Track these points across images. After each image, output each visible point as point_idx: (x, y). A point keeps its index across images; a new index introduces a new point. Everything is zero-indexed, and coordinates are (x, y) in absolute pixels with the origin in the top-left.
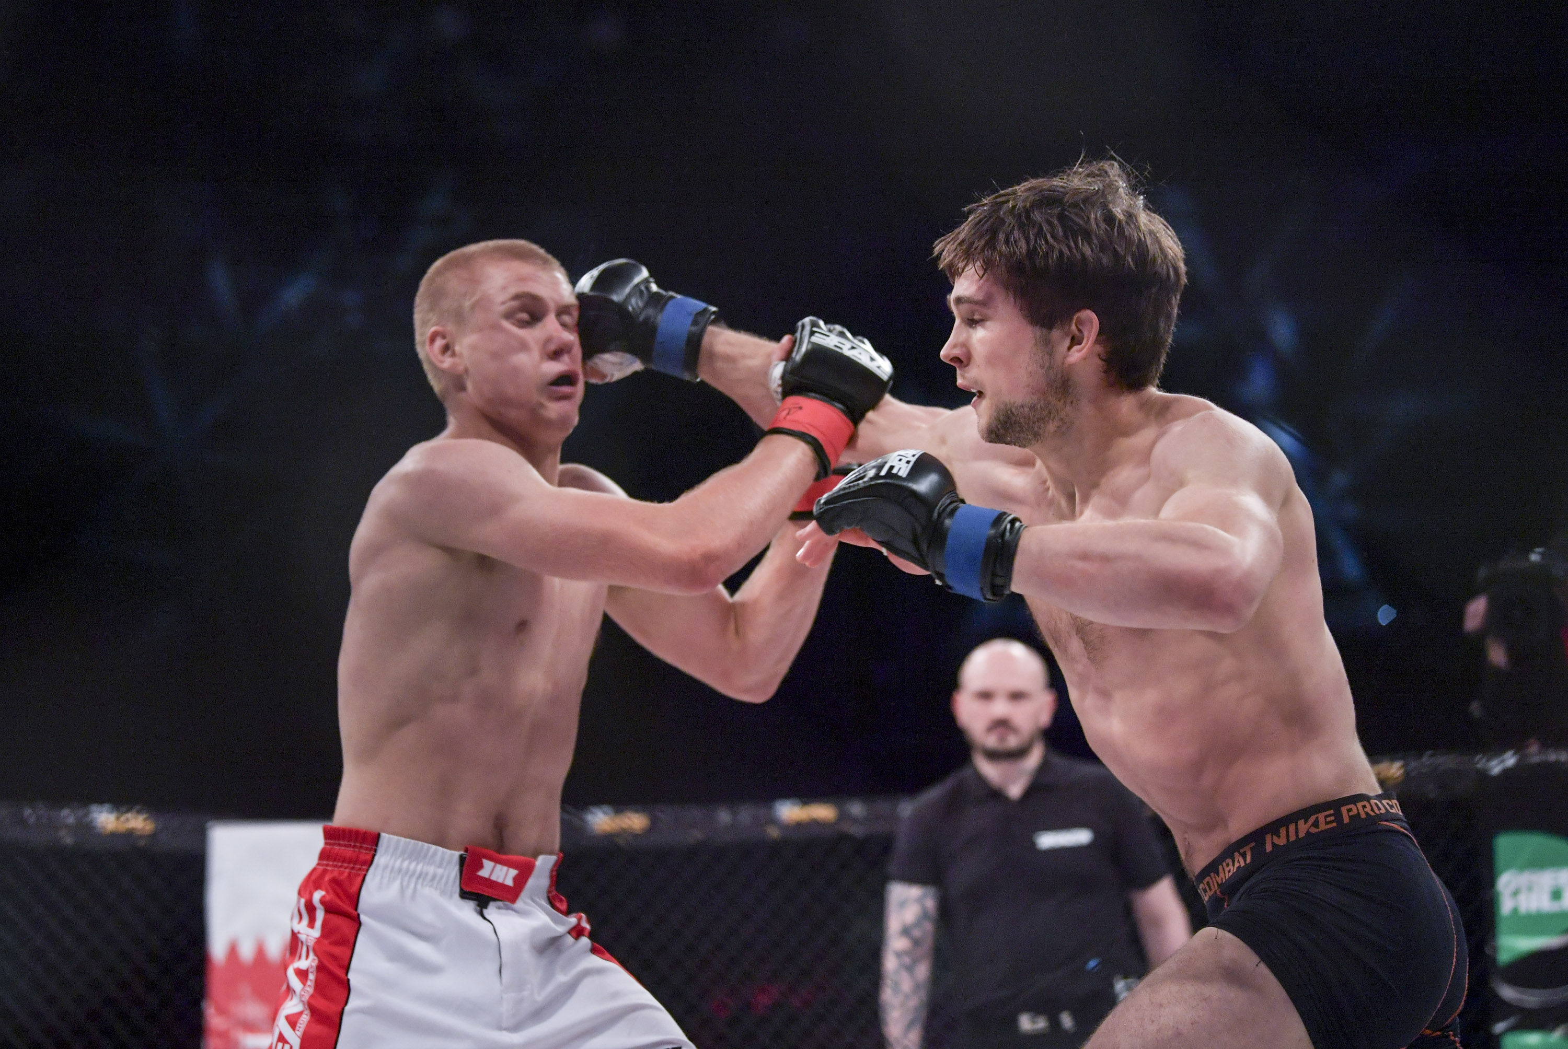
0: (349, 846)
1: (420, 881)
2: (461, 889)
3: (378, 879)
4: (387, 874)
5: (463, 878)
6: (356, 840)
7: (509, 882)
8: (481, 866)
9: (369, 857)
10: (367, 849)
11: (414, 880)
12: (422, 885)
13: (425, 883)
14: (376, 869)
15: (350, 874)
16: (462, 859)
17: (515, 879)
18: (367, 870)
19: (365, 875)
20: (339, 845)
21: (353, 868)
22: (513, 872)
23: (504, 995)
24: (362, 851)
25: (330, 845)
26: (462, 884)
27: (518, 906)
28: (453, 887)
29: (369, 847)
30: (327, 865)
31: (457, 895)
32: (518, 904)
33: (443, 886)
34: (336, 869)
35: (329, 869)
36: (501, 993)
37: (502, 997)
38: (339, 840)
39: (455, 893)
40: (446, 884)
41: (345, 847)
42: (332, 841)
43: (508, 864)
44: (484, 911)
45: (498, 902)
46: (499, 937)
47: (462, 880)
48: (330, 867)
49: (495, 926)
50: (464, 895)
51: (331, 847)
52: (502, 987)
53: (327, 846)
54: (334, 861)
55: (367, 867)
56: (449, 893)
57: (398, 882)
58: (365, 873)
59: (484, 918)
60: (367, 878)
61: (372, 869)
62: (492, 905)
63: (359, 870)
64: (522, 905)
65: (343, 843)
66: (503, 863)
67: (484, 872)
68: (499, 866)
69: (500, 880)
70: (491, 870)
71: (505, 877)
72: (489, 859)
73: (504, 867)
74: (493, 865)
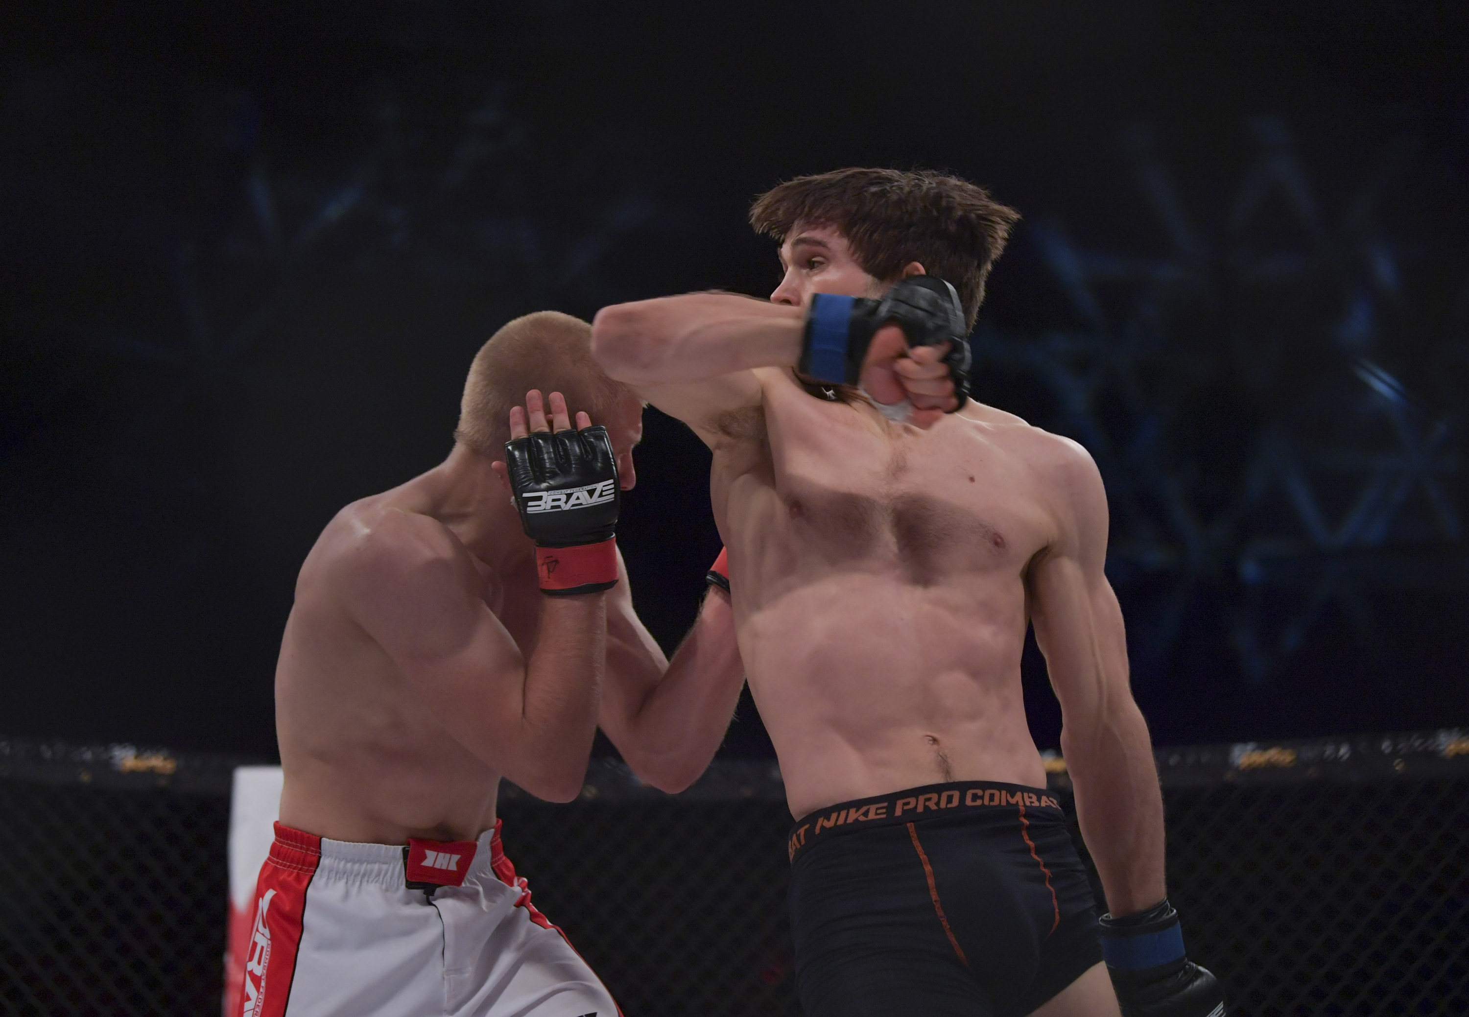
0: (296, 847)
1: (366, 879)
2: (407, 881)
3: (324, 879)
4: (333, 875)
5: (408, 868)
6: (302, 843)
7: (453, 867)
8: (424, 857)
9: (315, 859)
10: (312, 851)
11: (359, 878)
12: (368, 881)
13: (371, 879)
14: (322, 871)
15: (298, 874)
16: (405, 853)
17: (459, 864)
18: (315, 872)
19: (312, 877)
20: (287, 844)
21: (300, 869)
22: (456, 858)
23: (446, 977)
24: (309, 852)
25: (280, 843)
26: (407, 876)
27: (463, 887)
28: (398, 880)
29: (314, 849)
30: (277, 863)
31: (404, 886)
32: (463, 885)
33: (389, 880)
34: (286, 869)
35: (280, 868)
36: (443, 975)
37: (444, 978)
38: (287, 840)
39: (402, 884)
40: (391, 878)
41: (293, 847)
42: (282, 840)
43: (452, 852)
44: (431, 897)
45: (444, 887)
46: (443, 921)
47: (407, 871)
48: (280, 866)
49: (440, 910)
50: (410, 885)
51: (281, 845)
52: (445, 969)
53: (278, 844)
54: (283, 860)
55: (314, 869)
56: (396, 886)
57: (343, 881)
58: (313, 874)
59: (430, 904)
60: (314, 878)
61: (318, 871)
62: (438, 891)
63: (307, 871)
64: (468, 885)
65: (291, 843)
66: (445, 852)
67: (428, 863)
68: (441, 855)
69: (444, 867)
70: (434, 859)
71: (448, 864)
72: (431, 850)
73: (448, 855)
74: (436, 855)
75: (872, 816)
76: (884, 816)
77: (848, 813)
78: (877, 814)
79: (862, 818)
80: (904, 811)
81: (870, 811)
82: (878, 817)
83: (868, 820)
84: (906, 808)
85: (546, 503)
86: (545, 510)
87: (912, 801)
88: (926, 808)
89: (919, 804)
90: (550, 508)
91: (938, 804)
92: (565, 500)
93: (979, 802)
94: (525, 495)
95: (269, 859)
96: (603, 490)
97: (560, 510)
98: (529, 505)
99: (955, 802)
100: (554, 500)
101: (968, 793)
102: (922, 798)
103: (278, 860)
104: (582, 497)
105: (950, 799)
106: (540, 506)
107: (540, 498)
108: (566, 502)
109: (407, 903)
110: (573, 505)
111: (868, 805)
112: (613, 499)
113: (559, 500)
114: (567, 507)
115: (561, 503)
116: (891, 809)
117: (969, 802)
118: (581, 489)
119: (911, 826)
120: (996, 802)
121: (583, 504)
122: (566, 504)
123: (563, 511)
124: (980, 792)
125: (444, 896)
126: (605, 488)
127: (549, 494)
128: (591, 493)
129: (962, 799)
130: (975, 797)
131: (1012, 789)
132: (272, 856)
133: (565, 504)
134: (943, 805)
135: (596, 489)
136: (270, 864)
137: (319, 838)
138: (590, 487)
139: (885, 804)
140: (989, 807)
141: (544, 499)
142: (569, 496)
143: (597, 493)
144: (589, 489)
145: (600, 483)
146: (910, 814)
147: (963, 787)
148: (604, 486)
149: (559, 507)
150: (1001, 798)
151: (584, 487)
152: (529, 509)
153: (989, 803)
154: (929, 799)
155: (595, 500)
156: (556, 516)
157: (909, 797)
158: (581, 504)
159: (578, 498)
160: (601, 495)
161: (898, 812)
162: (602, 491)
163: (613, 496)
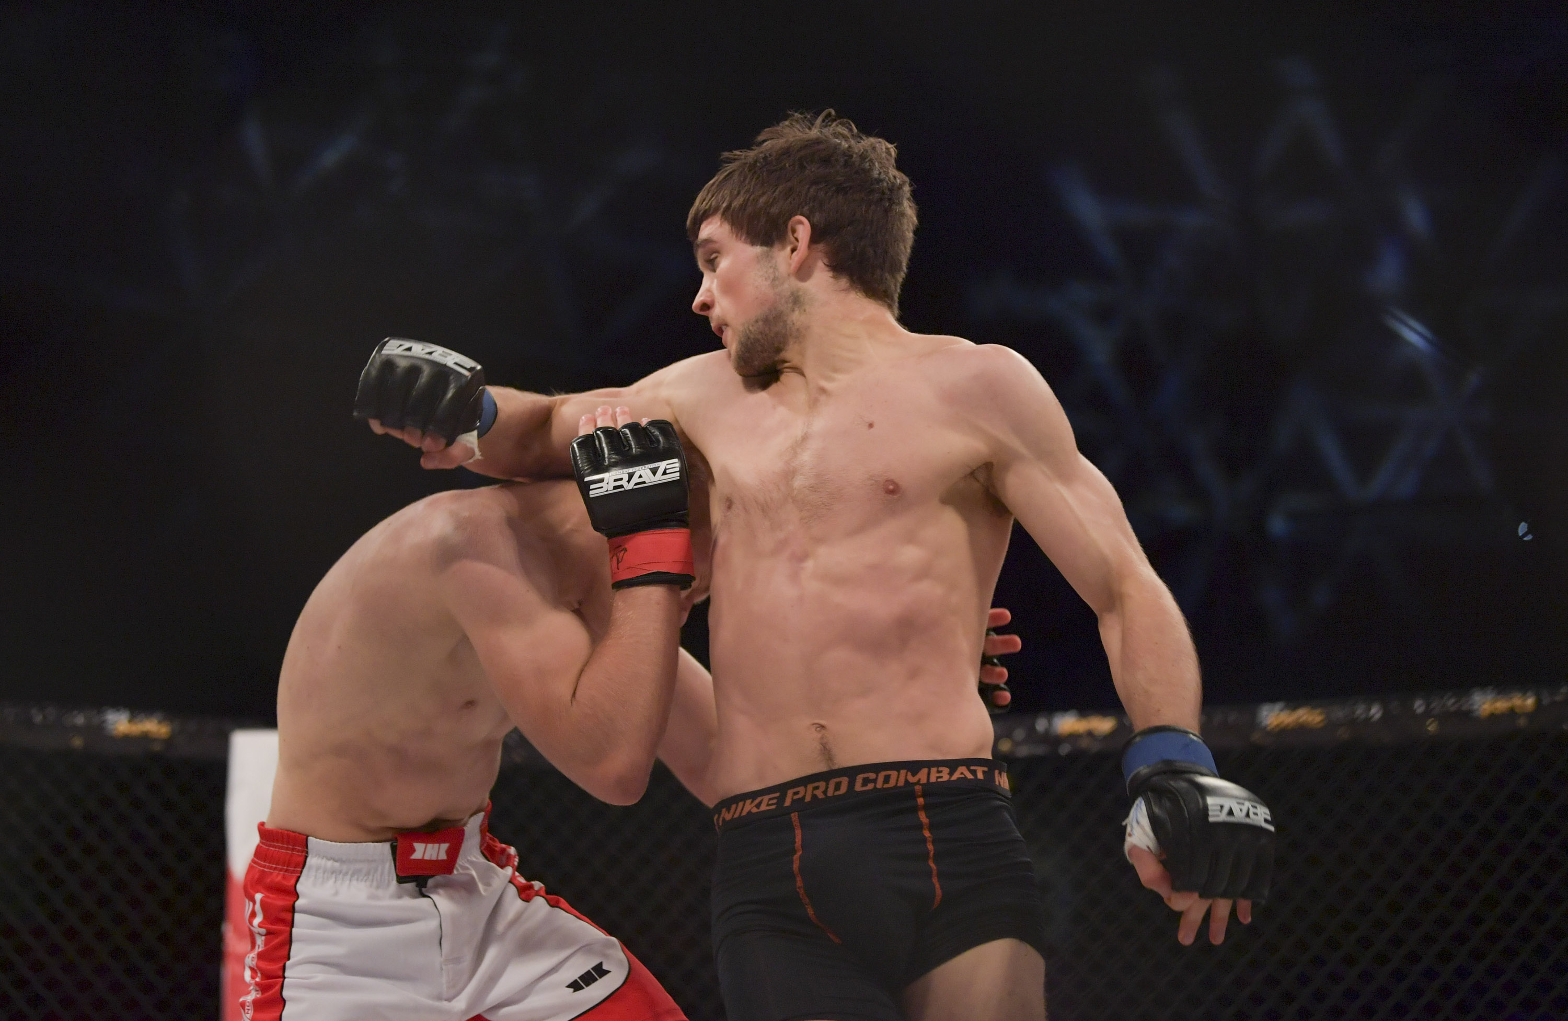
0: (282, 848)
1: (355, 877)
2: (397, 876)
3: (312, 880)
4: (321, 876)
5: (397, 864)
6: (288, 843)
7: (443, 856)
8: (413, 850)
9: (302, 859)
10: (298, 851)
11: (349, 877)
12: (357, 880)
13: (361, 878)
14: (309, 871)
15: (284, 875)
16: (394, 849)
17: (448, 852)
18: (301, 872)
19: (299, 877)
20: (274, 846)
21: (287, 870)
22: (445, 846)
23: (444, 967)
24: (294, 853)
25: (266, 846)
26: (397, 870)
27: (456, 874)
28: (389, 876)
29: (300, 848)
30: (265, 867)
31: (395, 882)
32: (455, 872)
33: (379, 878)
34: (272, 871)
35: (267, 872)
36: (441, 965)
37: (442, 969)
38: (273, 842)
39: (392, 880)
40: (381, 876)
41: (279, 849)
42: (269, 843)
43: (440, 841)
44: (423, 890)
45: (436, 877)
46: (440, 910)
47: (397, 867)
48: (267, 869)
49: (435, 902)
50: (401, 880)
51: (267, 848)
52: (442, 959)
53: (264, 846)
54: (270, 863)
55: (300, 869)
56: (386, 881)
57: (333, 880)
58: (299, 875)
59: (424, 896)
60: (301, 879)
61: (305, 871)
62: (430, 882)
63: (293, 872)
64: (461, 871)
65: (277, 844)
66: (433, 842)
67: (417, 855)
68: (430, 846)
69: (434, 858)
70: (424, 851)
71: (438, 853)
72: (417, 842)
73: (436, 845)
74: (424, 847)
75: (763, 807)
76: (773, 807)
77: (744, 805)
78: (768, 805)
79: (755, 810)
80: (793, 801)
81: (763, 802)
82: (768, 808)
83: (759, 812)
84: (796, 797)
85: (608, 483)
86: (607, 491)
87: (801, 789)
88: (814, 797)
89: (806, 793)
90: (612, 489)
91: (825, 792)
92: (627, 479)
93: (870, 786)
94: (587, 479)
95: (253, 861)
96: (667, 468)
97: (623, 489)
98: (591, 488)
99: (843, 789)
100: (615, 480)
101: (858, 778)
102: (810, 787)
103: (265, 864)
104: (645, 475)
105: (838, 786)
106: (602, 487)
107: (602, 480)
108: (629, 482)
109: (399, 897)
110: (636, 484)
111: (762, 796)
112: (679, 478)
113: (621, 479)
114: (629, 487)
115: (624, 483)
116: (782, 799)
117: (858, 787)
118: (643, 467)
119: (794, 816)
120: (892, 783)
121: (647, 482)
122: (629, 483)
123: (625, 490)
124: (872, 776)
125: (437, 886)
126: (668, 467)
127: (611, 475)
128: (654, 471)
129: (851, 784)
130: (866, 781)
131: (914, 766)
132: (257, 858)
133: (627, 483)
134: (830, 793)
135: (659, 467)
136: (257, 868)
137: (305, 837)
138: (653, 466)
139: (777, 795)
140: (883, 789)
141: (606, 481)
142: (631, 476)
143: (660, 471)
144: (652, 467)
145: (663, 462)
146: (798, 803)
147: (852, 772)
148: (667, 464)
149: (622, 486)
150: (898, 779)
151: (647, 466)
152: (591, 492)
153: (883, 785)
154: (817, 788)
155: (659, 478)
156: (619, 496)
157: (798, 786)
158: (644, 483)
159: (640, 476)
160: (665, 473)
161: (788, 803)
162: (666, 470)
163: (678, 474)
